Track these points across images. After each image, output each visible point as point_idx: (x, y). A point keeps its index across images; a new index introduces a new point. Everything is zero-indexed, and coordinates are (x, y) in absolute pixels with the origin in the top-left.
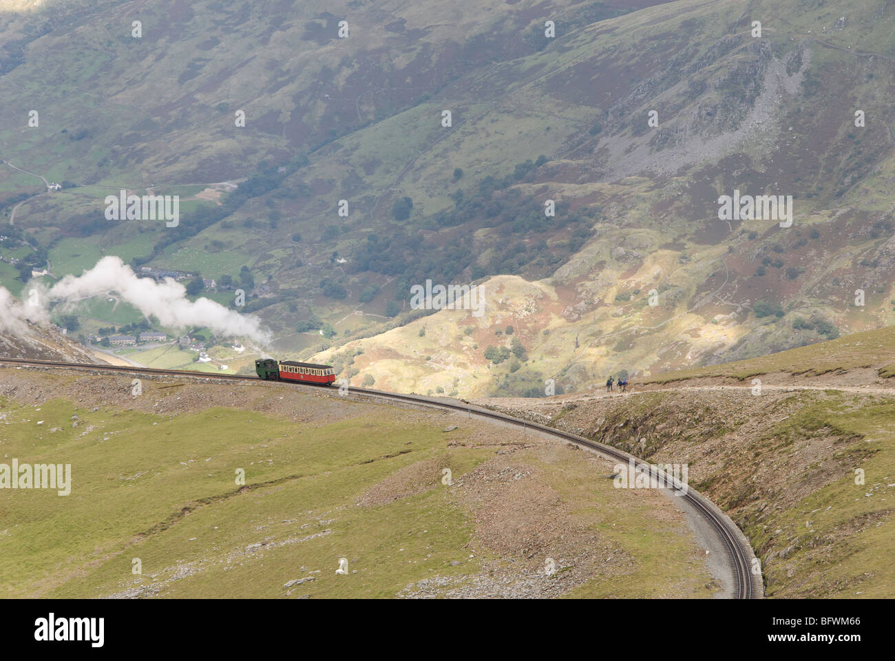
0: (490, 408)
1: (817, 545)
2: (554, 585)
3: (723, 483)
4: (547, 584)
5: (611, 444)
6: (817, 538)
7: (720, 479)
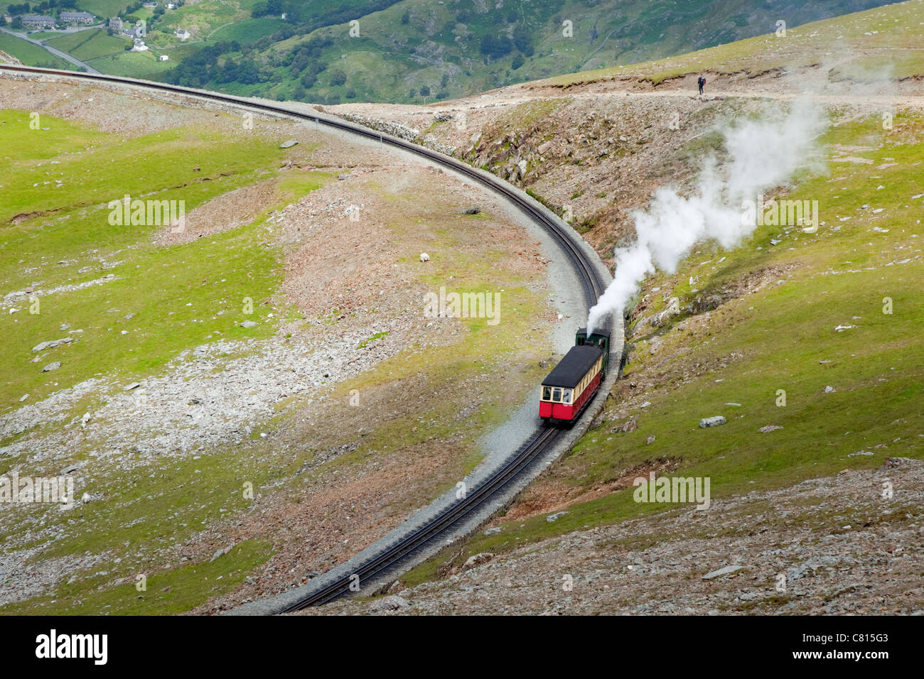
0: (348, 119)
1: (698, 310)
2: (359, 356)
3: (610, 221)
4: (351, 356)
5: (488, 167)
6: (699, 301)
7: (608, 215)
